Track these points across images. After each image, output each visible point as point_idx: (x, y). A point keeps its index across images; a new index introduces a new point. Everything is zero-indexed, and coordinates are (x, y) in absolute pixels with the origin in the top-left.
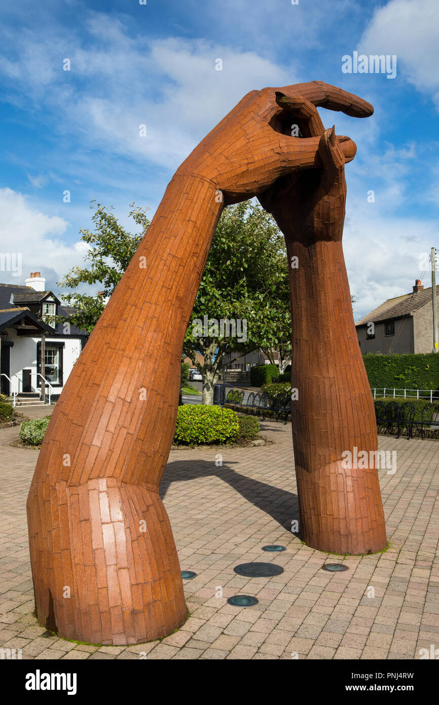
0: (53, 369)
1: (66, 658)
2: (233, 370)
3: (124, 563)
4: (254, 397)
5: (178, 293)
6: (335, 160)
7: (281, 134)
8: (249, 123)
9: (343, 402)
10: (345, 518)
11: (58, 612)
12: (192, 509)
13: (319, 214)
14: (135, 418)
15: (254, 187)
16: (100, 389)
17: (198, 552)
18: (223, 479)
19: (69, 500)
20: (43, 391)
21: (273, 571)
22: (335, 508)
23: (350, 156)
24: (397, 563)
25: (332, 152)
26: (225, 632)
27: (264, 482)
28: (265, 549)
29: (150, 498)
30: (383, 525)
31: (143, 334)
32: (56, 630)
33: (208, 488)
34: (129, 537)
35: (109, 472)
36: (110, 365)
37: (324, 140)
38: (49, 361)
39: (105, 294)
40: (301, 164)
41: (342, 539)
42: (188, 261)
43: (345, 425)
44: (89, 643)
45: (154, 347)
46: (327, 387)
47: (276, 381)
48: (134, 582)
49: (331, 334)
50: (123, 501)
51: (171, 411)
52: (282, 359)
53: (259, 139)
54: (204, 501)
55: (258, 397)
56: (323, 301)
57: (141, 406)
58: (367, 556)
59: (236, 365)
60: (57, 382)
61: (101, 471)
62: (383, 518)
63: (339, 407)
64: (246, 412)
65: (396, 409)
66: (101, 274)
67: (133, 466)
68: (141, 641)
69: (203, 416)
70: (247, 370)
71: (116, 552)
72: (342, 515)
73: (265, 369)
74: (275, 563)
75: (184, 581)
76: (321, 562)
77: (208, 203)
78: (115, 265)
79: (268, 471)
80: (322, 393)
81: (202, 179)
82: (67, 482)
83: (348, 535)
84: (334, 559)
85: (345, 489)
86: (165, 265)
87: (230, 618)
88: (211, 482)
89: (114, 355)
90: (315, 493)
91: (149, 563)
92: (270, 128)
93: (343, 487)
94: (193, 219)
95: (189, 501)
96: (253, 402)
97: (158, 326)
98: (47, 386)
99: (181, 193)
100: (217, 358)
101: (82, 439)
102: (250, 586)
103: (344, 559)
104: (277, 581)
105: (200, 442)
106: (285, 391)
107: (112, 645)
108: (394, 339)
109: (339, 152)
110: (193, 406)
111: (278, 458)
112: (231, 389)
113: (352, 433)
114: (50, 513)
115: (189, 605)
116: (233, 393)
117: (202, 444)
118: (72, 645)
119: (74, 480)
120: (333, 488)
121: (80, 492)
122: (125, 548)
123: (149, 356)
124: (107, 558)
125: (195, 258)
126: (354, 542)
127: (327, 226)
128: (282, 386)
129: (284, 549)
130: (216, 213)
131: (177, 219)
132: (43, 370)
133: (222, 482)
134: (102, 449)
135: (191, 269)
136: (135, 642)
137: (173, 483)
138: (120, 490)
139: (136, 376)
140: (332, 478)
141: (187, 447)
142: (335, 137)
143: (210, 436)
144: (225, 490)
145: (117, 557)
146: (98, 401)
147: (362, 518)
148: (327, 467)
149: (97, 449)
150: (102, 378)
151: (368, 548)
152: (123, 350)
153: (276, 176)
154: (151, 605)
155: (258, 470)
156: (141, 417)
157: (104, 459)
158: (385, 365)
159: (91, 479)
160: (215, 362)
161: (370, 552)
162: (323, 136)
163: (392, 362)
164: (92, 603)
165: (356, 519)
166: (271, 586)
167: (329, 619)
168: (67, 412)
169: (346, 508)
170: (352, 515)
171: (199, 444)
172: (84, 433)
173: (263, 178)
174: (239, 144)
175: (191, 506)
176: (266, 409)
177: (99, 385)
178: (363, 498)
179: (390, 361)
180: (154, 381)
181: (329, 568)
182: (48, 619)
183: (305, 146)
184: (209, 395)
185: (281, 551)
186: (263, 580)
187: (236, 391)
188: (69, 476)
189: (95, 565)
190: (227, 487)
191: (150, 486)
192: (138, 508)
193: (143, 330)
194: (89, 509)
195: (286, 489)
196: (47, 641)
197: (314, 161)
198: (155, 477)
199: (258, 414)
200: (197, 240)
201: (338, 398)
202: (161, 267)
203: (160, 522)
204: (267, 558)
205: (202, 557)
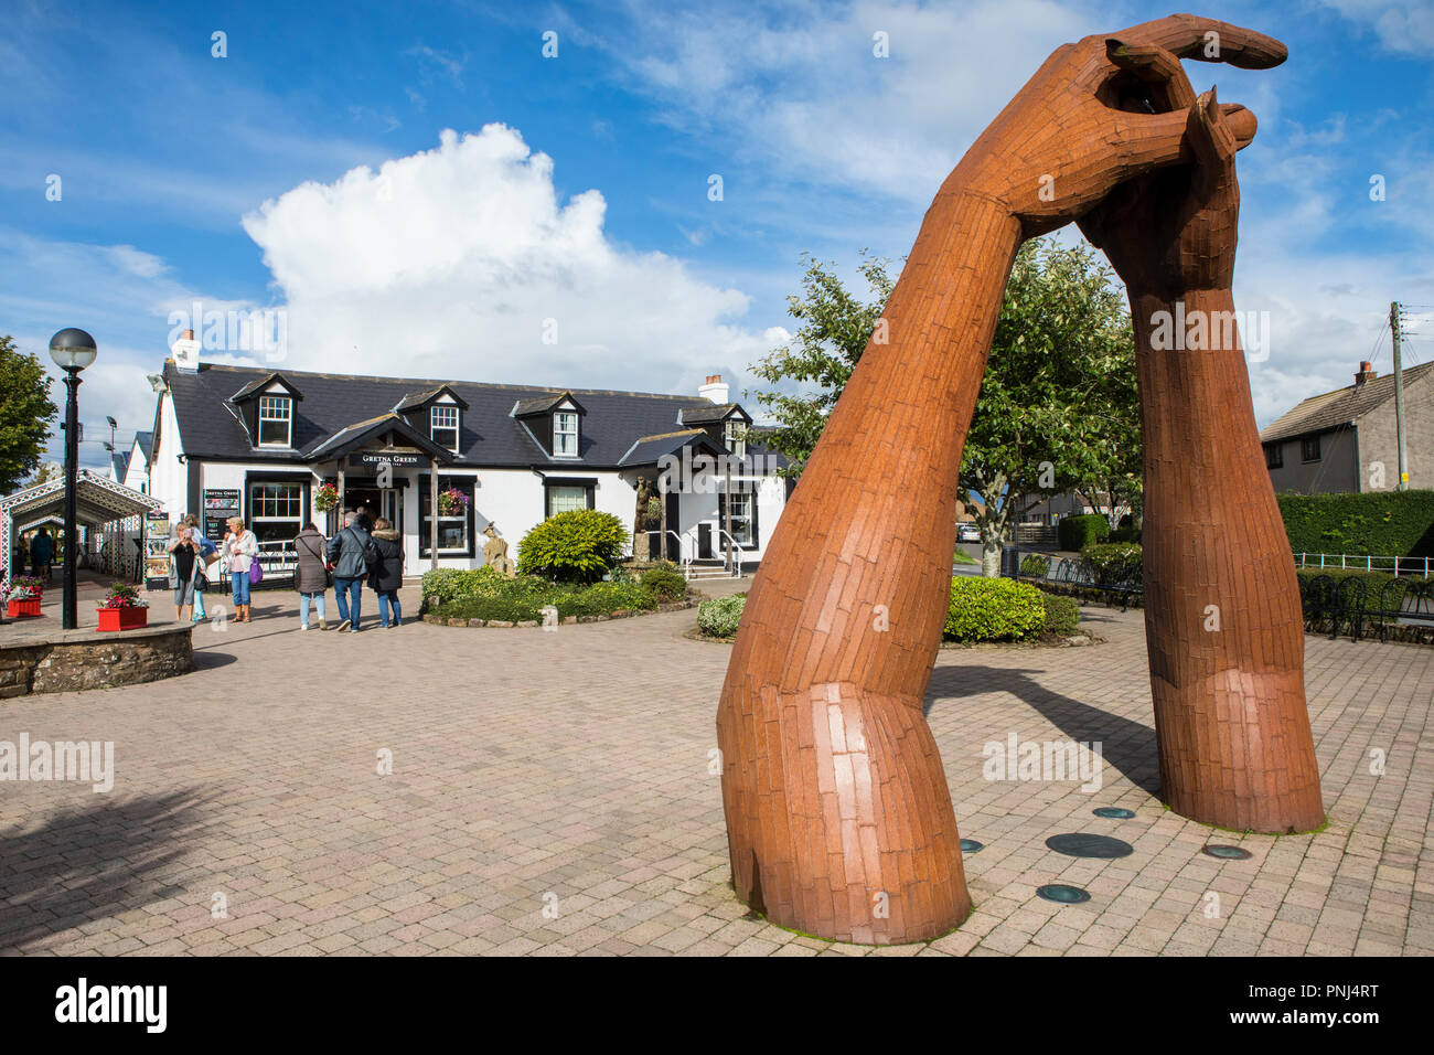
0: (743, 524)
1: (781, 954)
2: (1029, 524)
3: (869, 818)
4: (1069, 567)
5: (949, 386)
6: (1217, 147)
7: (1118, 112)
8: (1059, 99)
9: (1238, 569)
10: (1245, 769)
11: (767, 886)
12: (971, 743)
13: (1189, 243)
14: (884, 589)
15: (1073, 204)
16: (827, 543)
17: (985, 810)
18: (1020, 697)
19: (780, 714)
20: (729, 557)
21: (1116, 849)
22: (1224, 750)
23: (1245, 138)
24: (1345, 853)
25: (1212, 133)
26: (1035, 940)
27: (1092, 705)
28: (1097, 812)
29: (907, 716)
30: (1315, 785)
31: (893, 453)
32: (764, 911)
33: (996, 710)
34: (876, 778)
35: (844, 673)
36: (842, 504)
37: (1197, 113)
38: (737, 510)
39: (824, 401)
40: (1156, 159)
41: (1239, 805)
42: (965, 333)
43: (1243, 607)
44: (815, 937)
45: (912, 474)
46: (1208, 542)
47: (1104, 541)
48: (885, 849)
49: (1215, 450)
50: (866, 721)
51: (942, 578)
52: (1114, 504)
53: (1079, 123)
54: (990, 730)
55: (1074, 566)
56: (1198, 394)
57: (893, 569)
58: (1286, 837)
59: (1034, 516)
60: (750, 543)
61: (830, 671)
62: (1316, 772)
63: (1231, 578)
64: (1055, 591)
65: (1329, 588)
66: (816, 367)
67: (882, 666)
68: (897, 941)
69: (985, 595)
70: (1053, 524)
71: (856, 798)
72: (1238, 761)
73: (1084, 521)
74: (1117, 836)
75: (965, 855)
76: (1201, 842)
77: (995, 237)
78: (839, 355)
79: (1097, 686)
80: (1198, 552)
81: (984, 198)
82: (778, 686)
83: (1249, 799)
84: (1224, 838)
85: (1244, 717)
86: (927, 342)
87: (1042, 919)
88: (1002, 701)
89: (848, 488)
90: (1188, 723)
91: (909, 821)
92: (1097, 103)
93: (1238, 714)
94: (971, 264)
95: (966, 730)
96: (1066, 575)
97: (917, 441)
98: (735, 549)
99: (950, 224)
100: (1006, 501)
101: (800, 621)
102: (1077, 871)
103: (1243, 839)
104: (1121, 868)
105: (979, 637)
106: (1122, 556)
107: (851, 943)
108: (1320, 468)
109: (1226, 132)
110: (967, 578)
111: (1113, 666)
112: (1026, 555)
113: (1256, 622)
114: (752, 734)
115: (972, 892)
116: (1032, 560)
117: (984, 640)
118: (791, 935)
119: (789, 685)
120: (1221, 715)
121: (798, 703)
122: (870, 795)
123: (905, 489)
124: (842, 809)
125: (976, 329)
126: (1262, 811)
127: (1204, 263)
128: (1117, 548)
129: (1131, 815)
130: (1009, 252)
131: (944, 267)
132: (728, 525)
133: (1019, 701)
134: (833, 636)
135: (971, 345)
136: (887, 942)
137: (939, 700)
138: (861, 703)
139: (884, 522)
140: (1219, 699)
141: (959, 645)
142: (1218, 105)
143: (997, 628)
144: (1024, 715)
145: (857, 808)
146: (825, 561)
147: (1276, 770)
148: (1209, 681)
149: (824, 638)
150: (831, 524)
151: (1287, 822)
152: (863, 480)
153: (1111, 182)
154: (913, 887)
155: (1080, 685)
156: (894, 587)
157: (836, 652)
158: (1304, 514)
159: (816, 684)
160: (1004, 507)
161: (1291, 831)
162: (1195, 106)
163: (1317, 508)
164: (818, 875)
165: (1266, 772)
166: (1112, 873)
167: (1219, 937)
168: (776, 578)
169: (1245, 752)
170: (1256, 761)
171: (977, 642)
172: (803, 613)
173: (1089, 189)
174: (1043, 136)
175: (970, 738)
176: (1088, 586)
177: (825, 537)
178: (1277, 736)
179: (1313, 505)
180: (913, 530)
181: (1215, 852)
182: (752, 894)
183: (1162, 127)
184: (993, 559)
185: (1126, 818)
186: (1097, 864)
187: (1037, 558)
188: (781, 679)
189: (822, 817)
190: (1028, 710)
191: (908, 698)
192: (890, 732)
193: (893, 447)
194: (812, 731)
195: (1131, 717)
196: (752, 927)
197: (1178, 151)
198: (917, 683)
199: (1075, 594)
200: (978, 298)
201: (1229, 560)
202: (920, 345)
203: (926, 756)
204: (1102, 827)
205: (990, 819)
